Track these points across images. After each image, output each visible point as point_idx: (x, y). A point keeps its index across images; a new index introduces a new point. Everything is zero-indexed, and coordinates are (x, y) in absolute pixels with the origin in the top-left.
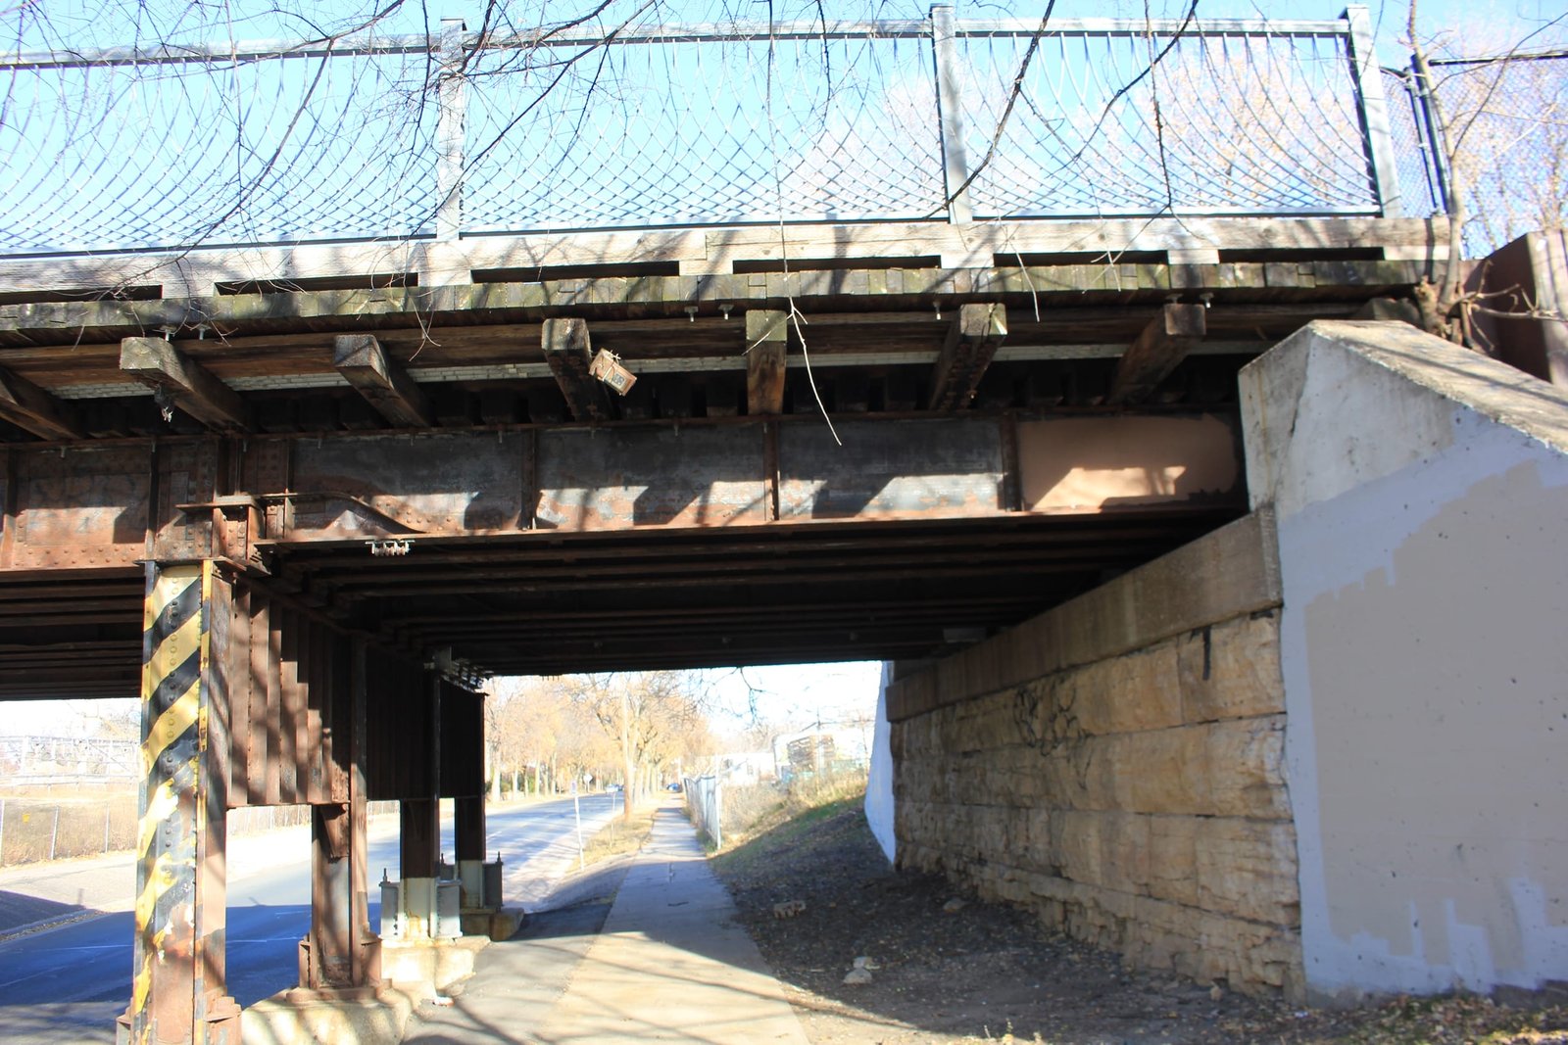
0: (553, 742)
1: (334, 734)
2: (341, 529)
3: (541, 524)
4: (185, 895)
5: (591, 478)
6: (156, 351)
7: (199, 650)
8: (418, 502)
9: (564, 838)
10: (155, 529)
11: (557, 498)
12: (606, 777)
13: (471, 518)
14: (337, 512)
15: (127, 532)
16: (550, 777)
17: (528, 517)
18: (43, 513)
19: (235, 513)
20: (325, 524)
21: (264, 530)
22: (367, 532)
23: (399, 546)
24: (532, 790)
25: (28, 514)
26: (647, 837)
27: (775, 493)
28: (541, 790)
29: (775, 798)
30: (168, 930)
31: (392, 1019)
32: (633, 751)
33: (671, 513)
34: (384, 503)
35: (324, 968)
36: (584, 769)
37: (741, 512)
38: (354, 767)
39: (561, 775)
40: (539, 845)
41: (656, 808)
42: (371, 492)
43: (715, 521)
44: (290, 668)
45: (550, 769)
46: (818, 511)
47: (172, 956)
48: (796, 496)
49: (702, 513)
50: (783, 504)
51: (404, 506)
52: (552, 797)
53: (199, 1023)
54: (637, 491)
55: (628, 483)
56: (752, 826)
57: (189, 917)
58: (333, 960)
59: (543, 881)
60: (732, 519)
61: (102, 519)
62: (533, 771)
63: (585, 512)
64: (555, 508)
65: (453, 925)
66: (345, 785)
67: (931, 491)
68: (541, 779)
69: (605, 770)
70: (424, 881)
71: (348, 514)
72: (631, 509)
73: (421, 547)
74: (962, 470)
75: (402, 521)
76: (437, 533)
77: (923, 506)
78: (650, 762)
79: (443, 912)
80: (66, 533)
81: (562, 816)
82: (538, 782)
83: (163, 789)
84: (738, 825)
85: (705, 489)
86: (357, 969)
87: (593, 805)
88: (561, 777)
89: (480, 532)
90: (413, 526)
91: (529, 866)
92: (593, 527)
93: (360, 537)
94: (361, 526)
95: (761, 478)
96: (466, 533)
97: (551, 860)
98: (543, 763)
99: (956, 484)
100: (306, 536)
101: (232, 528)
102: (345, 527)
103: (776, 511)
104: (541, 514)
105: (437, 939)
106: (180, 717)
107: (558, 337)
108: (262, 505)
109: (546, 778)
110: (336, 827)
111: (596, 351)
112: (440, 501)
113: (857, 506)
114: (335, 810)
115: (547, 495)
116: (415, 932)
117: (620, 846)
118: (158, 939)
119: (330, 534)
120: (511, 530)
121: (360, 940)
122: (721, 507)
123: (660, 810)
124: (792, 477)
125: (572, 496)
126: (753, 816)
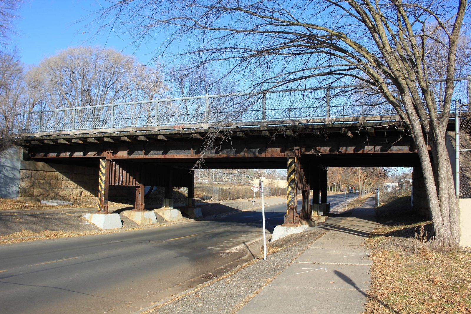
0: (340, 177)
1: (306, 179)
2: (311, 152)
3: (340, 152)
4: (292, 201)
5: (347, 145)
6: (291, 132)
7: (294, 169)
8: (322, 148)
9: (342, 203)
10: (286, 151)
11: (342, 148)
12: (356, 188)
13: (330, 151)
14: (311, 150)
15: (282, 151)
16: (339, 187)
17: (338, 151)
18: (270, 149)
19: (297, 149)
20: (309, 151)
21: (301, 152)
22: (315, 153)
23: (320, 155)
24: (334, 190)
25: (268, 149)
26: (364, 203)
27: (374, 148)
28: (337, 191)
29: (393, 195)
30: (290, 205)
31: (314, 223)
32: (362, 182)
33: (359, 151)
34: (318, 148)
35: (303, 216)
36: (349, 185)
37: (369, 151)
38: (309, 185)
39: (342, 187)
40: (336, 204)
41: (368, 197)
42: (316, 147)
43: (365, 152)
44: (302, 170)
45: (339, 185)
46: (381, 151)
47: (291, 208)
48: (378, 149)
49: (363, 151)
50: (375, 150)
51: (320, 149)
52: (339, 193)
53: (295, 216)
54: (354, 147)
55: (353, 146)
56: (386, 201)
57: (293, 203)
58: (305, 215)
59: (337, 212)
60: (368, 152)
61: (278, 150)
62: (334, 185)
63: (346, 150)
64: (342, 149)
65: (321, 213)
66: (308, 188)
67: (398, 148)
68: (337, 187)
69: (355, 185)
70: (317, 205)
71: (313, 150)
72: (353, 150)
73: (323, 155)
74: (404, 145)
75: (320, 151)
76: (325, 153)
77: (397, 151)
78: (368, 184)
79: (320, 211)
80: (274, 152)
81: (342, 198)
82: (336, 188)
83: (290, 187)
84: (383, 201)
85: (364, 147)
86: (309, 216)
87: (351, 195)
88: (343, 187)
89: (331, 153)
90: (322, 152)
91: (334, 208)
92: (347, 153)
93: (314, 153)
94: (314, 151)
95: (372, 146)
96: (329, 153)
97: (339, 207)
98: (337, 183)
99: (403, 147)
100: (307, 153)
101: (296, 151)
102: (312, 152)
103: (374, 151)
104: (340, 150)
105: (319, 215)
106: (292, 178)
107: (343, 131)
108: (301, 148)
109: (338, 187)
110: (306, 194)
111: (348, 131)
112: (325, 148)
113: (387, 150)
114: (306, 191)
115: (341, 148)
116: (315, 214)
117: (356, 205)
118: (289, 206)
119: (310, 153)
120: (336, 153)
121: (309, 212)
122: (366, 150)
123: (369, 197)
124: (377, 146)
125: (344, 148)
126: (387, 199)
